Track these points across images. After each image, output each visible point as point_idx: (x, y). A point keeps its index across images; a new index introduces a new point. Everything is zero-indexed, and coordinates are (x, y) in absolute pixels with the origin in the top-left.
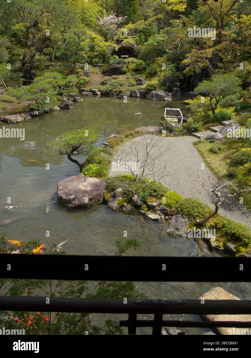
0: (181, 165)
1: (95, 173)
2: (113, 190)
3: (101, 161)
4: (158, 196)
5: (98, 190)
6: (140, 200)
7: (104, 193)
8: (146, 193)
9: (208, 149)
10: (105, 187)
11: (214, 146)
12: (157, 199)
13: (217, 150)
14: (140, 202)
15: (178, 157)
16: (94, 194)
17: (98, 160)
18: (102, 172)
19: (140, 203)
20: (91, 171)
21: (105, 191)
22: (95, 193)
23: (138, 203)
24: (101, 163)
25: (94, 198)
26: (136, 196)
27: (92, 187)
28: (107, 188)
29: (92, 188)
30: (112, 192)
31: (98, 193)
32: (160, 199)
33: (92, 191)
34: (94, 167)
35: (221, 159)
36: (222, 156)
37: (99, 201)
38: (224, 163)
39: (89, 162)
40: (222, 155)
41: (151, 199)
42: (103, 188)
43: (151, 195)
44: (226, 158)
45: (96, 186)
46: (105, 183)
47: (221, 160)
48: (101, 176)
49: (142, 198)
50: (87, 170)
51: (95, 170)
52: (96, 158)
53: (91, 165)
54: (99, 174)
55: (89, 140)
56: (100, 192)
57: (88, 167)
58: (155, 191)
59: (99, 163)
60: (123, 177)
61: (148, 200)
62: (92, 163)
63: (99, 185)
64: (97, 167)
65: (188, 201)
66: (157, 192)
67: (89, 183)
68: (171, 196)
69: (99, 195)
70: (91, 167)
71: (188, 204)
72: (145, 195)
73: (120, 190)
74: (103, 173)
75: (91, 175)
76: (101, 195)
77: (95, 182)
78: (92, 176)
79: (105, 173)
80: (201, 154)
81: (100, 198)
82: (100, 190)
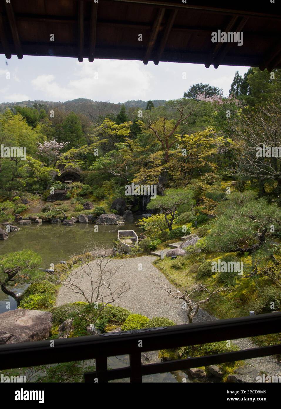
0: (143, 286)
1: (38, 304)
2: (61, 321)
3: (45, 290)
4: (119, 322)
5: (42, 324)
6: (97, 330)
7: (51, 327)
8: (104, 320)
9: (171, 265)
10: (51, 320)
11: (177, 261)
12: (118, 325)
13: (180, 265)
14: (97, 332)
15: (138, 278)
16: (37, 329)
17: (42, 289)
18: (47, 302)
19: (97, 333)
20: (32, 302)
21: (51, 325)
22: (38, 327)
23: (95, 333)
24: (45, 293)
25: (37, 334)
26: (92, 325)
27: (33, 321)
28: (54, 320)
29: (34, 323)
30: (60, 324)
31: (42, 328)
32: (121, 325)
33: (33, 326)
34: (36, 298)
35: (186, 274)
36: (187, 271)
37: (44, 338)
38: (190, 278)
39: (28, 292)
40: (187, 270)
41: (111, 326)
42: (49, 321)
43: (110, 322)
44: (191, 272)
45: (38, 319)
46: (51, 315)
47: (187, 275)
48: (47, 307)
49: (100, 327)
50: (27, 302)
51: (37, 301)
52: (39, 287)
53: (32, 296)
54: (42, 305)
55: (29, 264)
56: (45, 326)
57: (28, 299)
58: (114, 316)
59: (43, 292)
60: (74, 304)
61: (107, 329)
62: (33, 294)
63: (43, 319)
64: (40, 297)
65: (156, 321)
66: (118, 317)
67: (29, 317)
68: (134, 318)
69: (44, 329)
70: (32, 298)
71: (156, 324)
72: (103, 322)
73: (69, 320)
75: (33, 307)
76: (47, 329)
77: (37, 315)
78: (34, 308)
79: (51, 302)
80: (163, 273)
81: (45, 333)
82: (45, 323)
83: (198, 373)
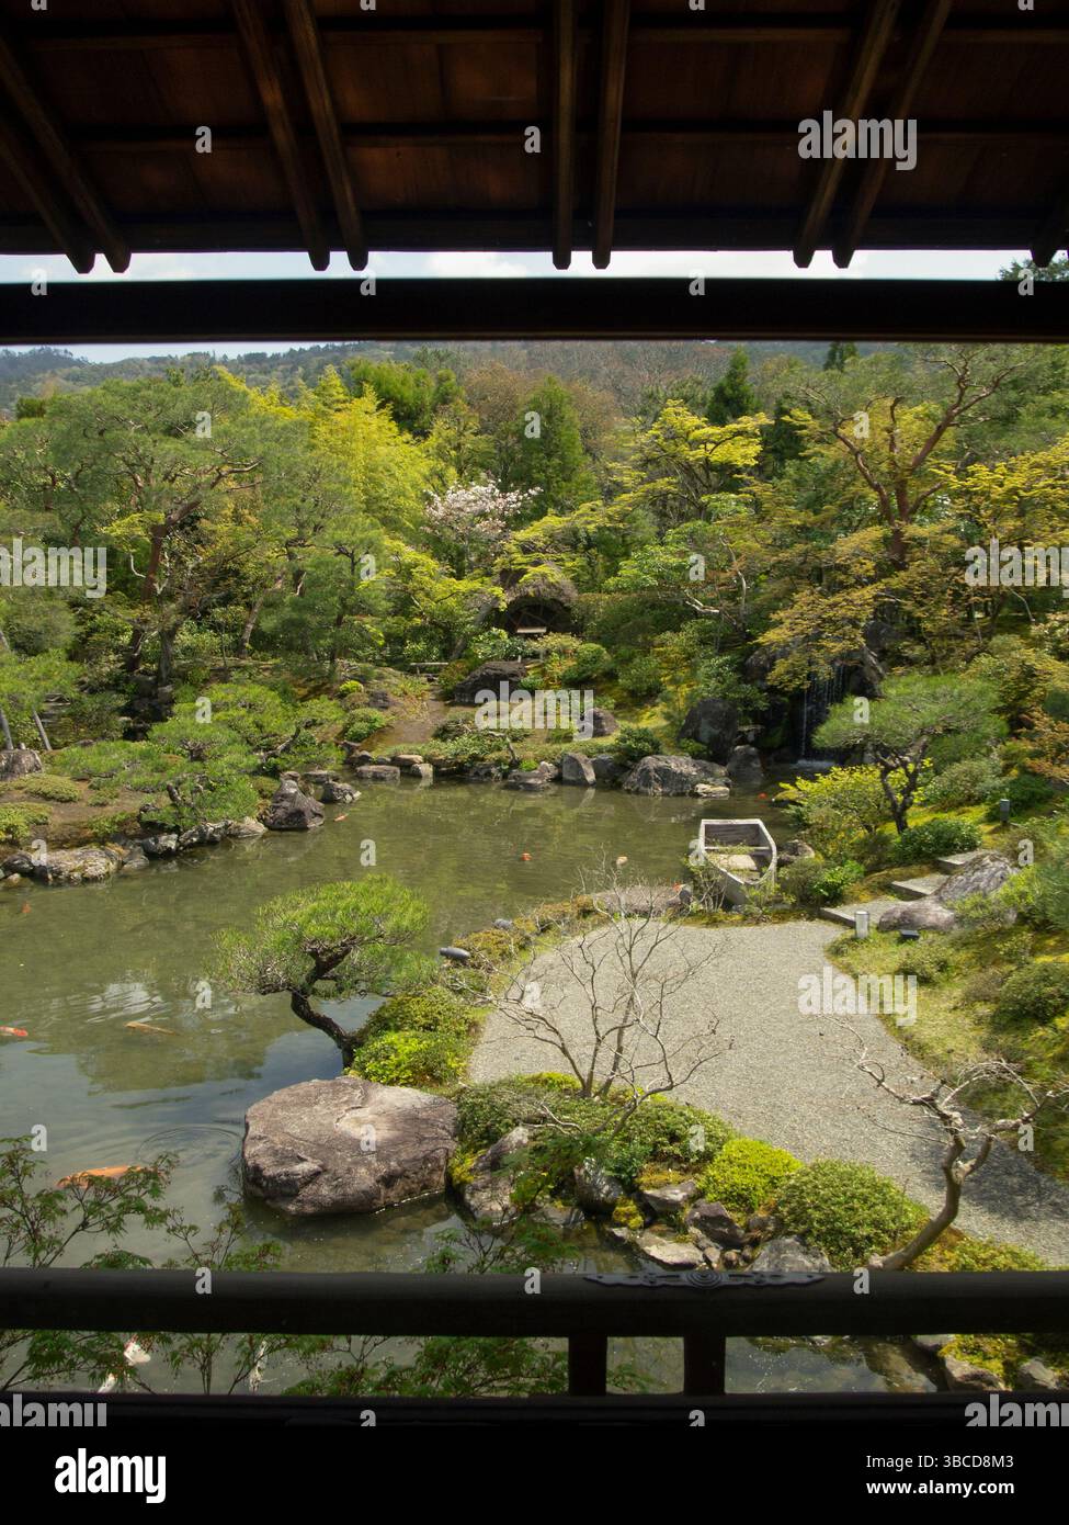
0: (781, 1034)
1: (411, 1067)
2: (491, 1136)
3: (436, 1022)
4: (687, 1160)
5: (421, 1140)
6: (610, 1180)
7: (451, 1154)
8: (636, 1147)
9: (895, 966)
10: (451, 1129)
11: (921, 952)
12: (686, 1171)
13: (932, 970)
14: (607, 1188)
16: (404, 1156)
17: (426, 1016)
18: (440, 1063)
19: (608, 1193)
20: (393, 1057)
21: (453, 1145)
22: (409, 1150)
23: (600, 1190)
24: (435, 1030)
25: (402, 1175)
26: (589, 1163)
27: (394, 1127)
28: (461, 1129)
29: (396, 1133)
30: (486, 1146)
31: (421, 1155)
32: (695, 1171)
33: (392, 1143)
34: (405, 1044)
35: (952, 1006)
36: (958, 993)
37: (425, 1187)
38: (967, 1021)
39: (382, 1023)
40: (956, 991)
41: (658, 1171)
42: (444, 1133)
43: (656, 1156)
44: (971, 999)
45: (411, 1121)
46: (452, 1110)
47: (955, 1008)
48: (439, 1080)
49: (618, 1170)
50: (376, 1056)
51: (409, 1055)
52: (417, 1009)
53: (391, 1037)
54: (426, 1073)
55: (387, 926)
56: (431, 1147)
57: (378, 1045)
58: (674, 1138)
59: (427, 1028)
60: (536, 1080)
61: (644, 1179)
62: (398, 1029)
63: (426, 1121)
64: (420, 1043)
65: (825, 1175)
66: (683, 1143)
67: (380, 1109)
68: (747, 1156)
69: (426, 1159)
70: (392, 1043)
71: (825, 1186)
72: (633, 1155)
73: (519, 1134)
74: (443, 1065)
75: (394, 1075)
76: (437, 1160)
77: (408, 1106)
78: (398, 1078)
79: (453, 1065)
81: (432, 1171)
82: (433, 1139)
83: (976, 1383)
